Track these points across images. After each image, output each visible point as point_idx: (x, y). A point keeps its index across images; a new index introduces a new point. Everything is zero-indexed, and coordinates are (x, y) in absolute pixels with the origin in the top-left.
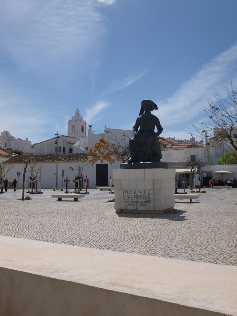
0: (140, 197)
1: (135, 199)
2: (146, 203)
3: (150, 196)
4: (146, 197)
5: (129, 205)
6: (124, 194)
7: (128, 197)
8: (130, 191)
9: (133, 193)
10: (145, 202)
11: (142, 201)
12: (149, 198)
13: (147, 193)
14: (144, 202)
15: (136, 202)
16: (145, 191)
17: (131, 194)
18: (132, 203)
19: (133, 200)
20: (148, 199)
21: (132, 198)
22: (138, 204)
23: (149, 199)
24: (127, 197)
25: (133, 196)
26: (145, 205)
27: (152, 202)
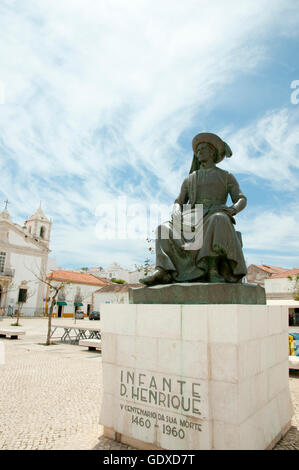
0: (166, 402)
1: (151, 407)
2: (184, 428)
3: (197, 405)
4: (186, 407)
5: (135, 421)
6: (125, 382)
7: (133, 395)
8: (140, 375)
9: (147, 381)
10: (183, 424)
11: (172, 415)
12: (195, 411)
13: (187, 388)
14: (178, 421)
15: (153, 415)
16: (182, 383)
17: (142, 386)
18: (145, 418)
19: (148, 409)
20: (190, 413)
21: (143, 399)
22: (160, 423)
23: (197, 416)
24: (129, 393)
25: (146, 394)
26: (181, 433)
27: (205, 426)
